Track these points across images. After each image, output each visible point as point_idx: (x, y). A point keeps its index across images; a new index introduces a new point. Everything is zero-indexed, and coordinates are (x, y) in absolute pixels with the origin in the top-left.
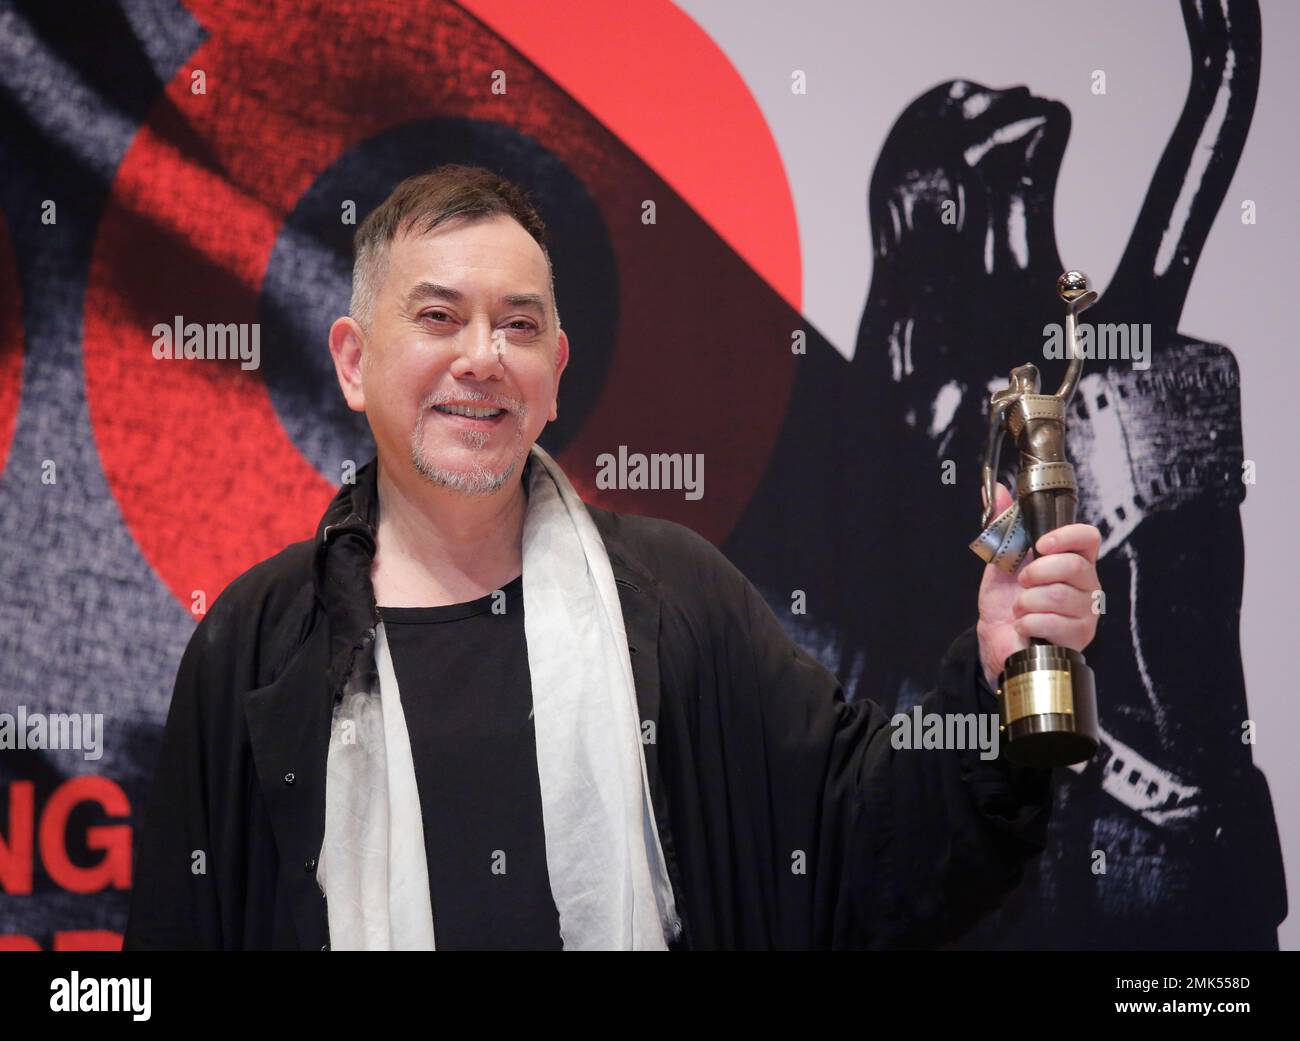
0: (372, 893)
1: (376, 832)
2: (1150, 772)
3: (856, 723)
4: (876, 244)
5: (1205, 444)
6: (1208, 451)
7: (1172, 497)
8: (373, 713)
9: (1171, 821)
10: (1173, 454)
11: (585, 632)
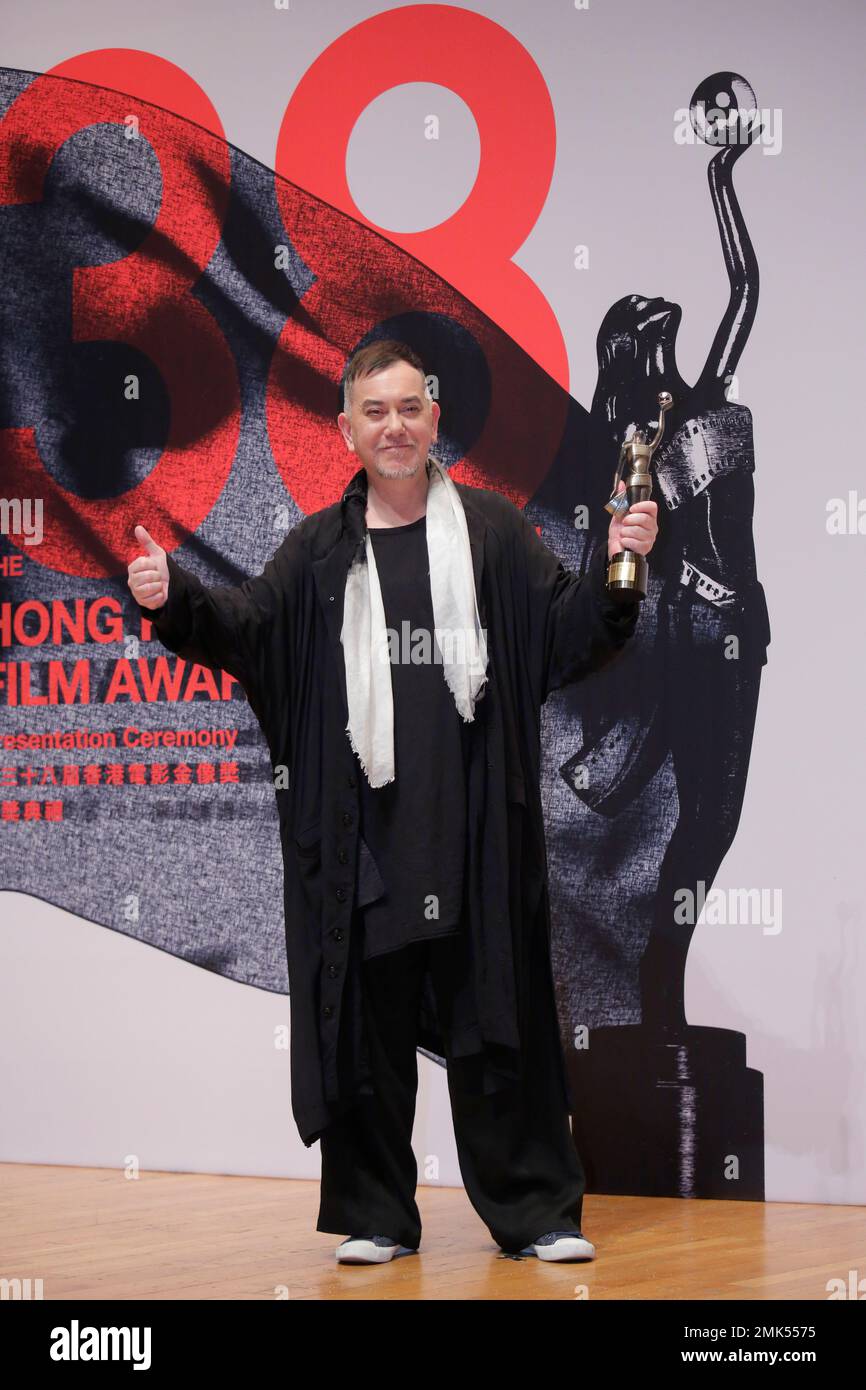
0: (363, 647)
1: (365, 622)
2: (715, 585)
3: (565, 579)
4: (600, 364)
5: (738, 448)
6: (739, 450)
7: (725, 470)
8: (365, 573)
9: (723, 605)
10: (725, 452)
11: (451, 539)
